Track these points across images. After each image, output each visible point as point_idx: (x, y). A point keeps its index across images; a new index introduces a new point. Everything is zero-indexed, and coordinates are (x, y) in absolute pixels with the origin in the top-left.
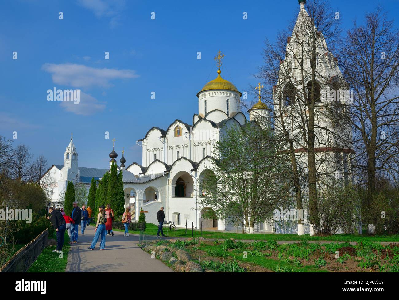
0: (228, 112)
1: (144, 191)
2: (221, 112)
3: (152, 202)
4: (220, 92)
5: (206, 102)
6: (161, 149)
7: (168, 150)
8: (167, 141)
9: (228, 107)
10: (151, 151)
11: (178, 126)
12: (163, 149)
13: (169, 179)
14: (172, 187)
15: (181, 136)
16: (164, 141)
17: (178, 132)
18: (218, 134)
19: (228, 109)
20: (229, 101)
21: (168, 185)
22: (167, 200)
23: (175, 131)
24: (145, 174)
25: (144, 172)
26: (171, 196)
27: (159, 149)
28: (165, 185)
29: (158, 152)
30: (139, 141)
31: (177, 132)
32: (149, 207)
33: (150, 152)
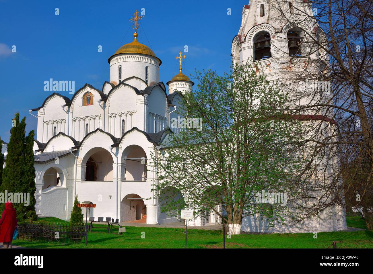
0: (147, 81)
1: (43, 173)
2: (140, 80)
3: (54, 188)
4: (138, 57)
5: (120, 68)
6: (64, 121)
7: (74, 122)
8: (73, 111)
9: (147, 75)
10: (50, 123)
11: (88, 92)
12: (67, 121)
13: (77, 158)
14: (82, 167)
15: (92, 104)
16: (69, 111)
17: (88, 100)
18: (143, 102)
19: (147, 78)
20: (149, 68)
21: (77, 165)
22: (74, 186)
23: (83, 98)
24: (42, 151)
25: (41, 149)
26: (80, 180)
27: (61, 121)
28: (73, 166)
29: (59, 124)
30: (33, 110)
31: (86, 100)
32: (50, 194)
33: (48, 124)
